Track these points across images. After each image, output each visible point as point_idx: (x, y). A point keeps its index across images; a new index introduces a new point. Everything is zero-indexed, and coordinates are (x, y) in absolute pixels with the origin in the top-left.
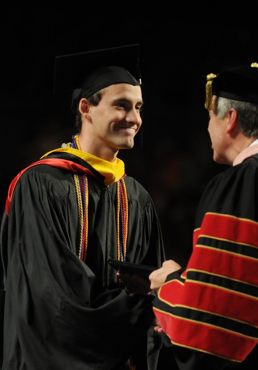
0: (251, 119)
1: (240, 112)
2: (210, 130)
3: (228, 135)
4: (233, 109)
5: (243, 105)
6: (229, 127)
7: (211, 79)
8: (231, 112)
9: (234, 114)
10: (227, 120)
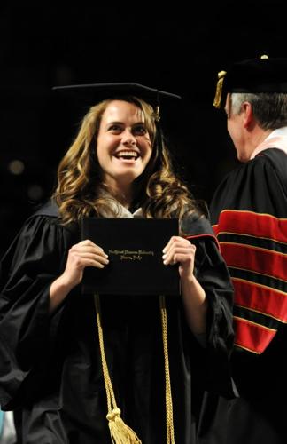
0: (265, 109)
1: (253, 104)
2: (229, 129)
3: (245, 130)
4: (247, 103)
5: (256, 97)
6: (245, 121)
7: (222, 77)
8: (245, 106)
9: (248, 108)
10: (244, 115)
